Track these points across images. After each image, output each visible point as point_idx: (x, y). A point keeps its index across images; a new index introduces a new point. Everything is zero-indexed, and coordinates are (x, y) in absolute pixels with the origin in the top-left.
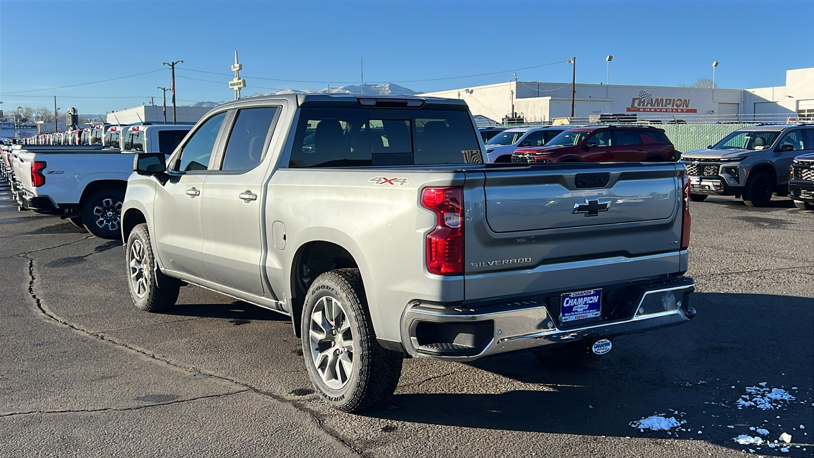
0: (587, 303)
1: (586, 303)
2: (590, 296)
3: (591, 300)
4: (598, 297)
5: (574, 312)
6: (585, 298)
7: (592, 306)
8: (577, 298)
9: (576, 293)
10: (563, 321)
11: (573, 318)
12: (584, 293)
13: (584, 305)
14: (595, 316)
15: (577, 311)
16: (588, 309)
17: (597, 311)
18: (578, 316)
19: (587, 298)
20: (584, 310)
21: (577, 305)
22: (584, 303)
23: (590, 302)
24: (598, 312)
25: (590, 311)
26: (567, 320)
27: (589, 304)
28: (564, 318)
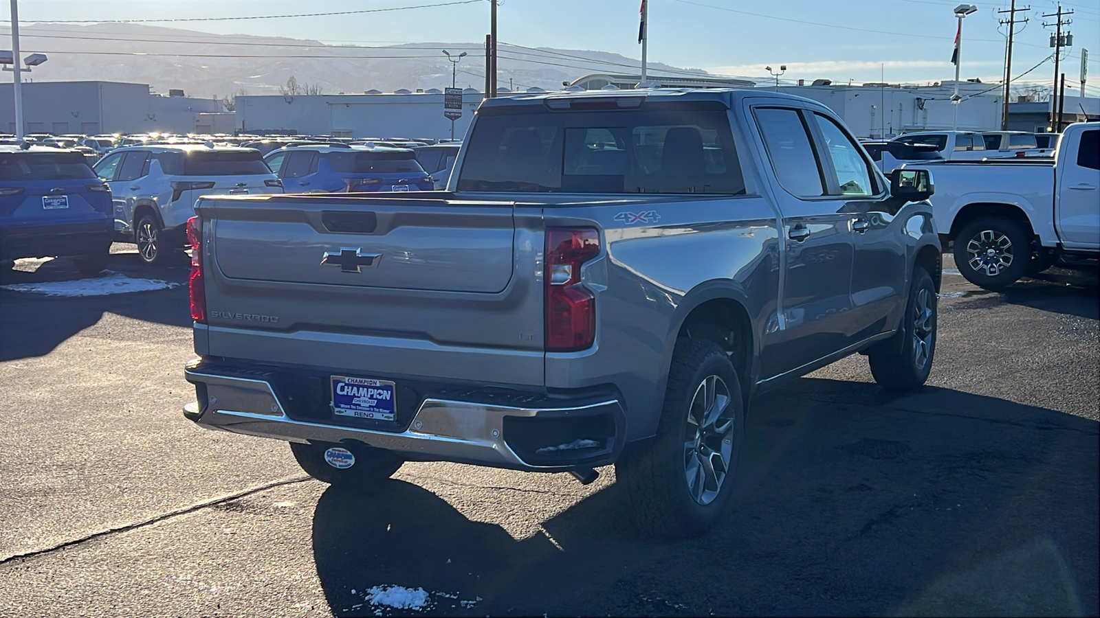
0: (374, 397)
1: (372, 397)
2: (378, 388)
3: (380, 394)
4: (389, 392)
5: (355, 405)
6: (370, 390)
7: (382, 404)
8: (358, 387)
9: (353, 378)
10: (336, 413)
11: (350, 413)
12: (367, 382)
13: (369, 398)
14: (386, 419)
15: (360, 405)
16: (377, 406)
17: (390, 412)
18: (359, 412)
19: (372, 390)
20: (370, 406)
21: (359, 397)
22: (369, 396)
23: (380, 397)
24: (392, 415)
25: (381, 410)
26: (342, 414)
27: (376, 399)
28: (337, 409)
